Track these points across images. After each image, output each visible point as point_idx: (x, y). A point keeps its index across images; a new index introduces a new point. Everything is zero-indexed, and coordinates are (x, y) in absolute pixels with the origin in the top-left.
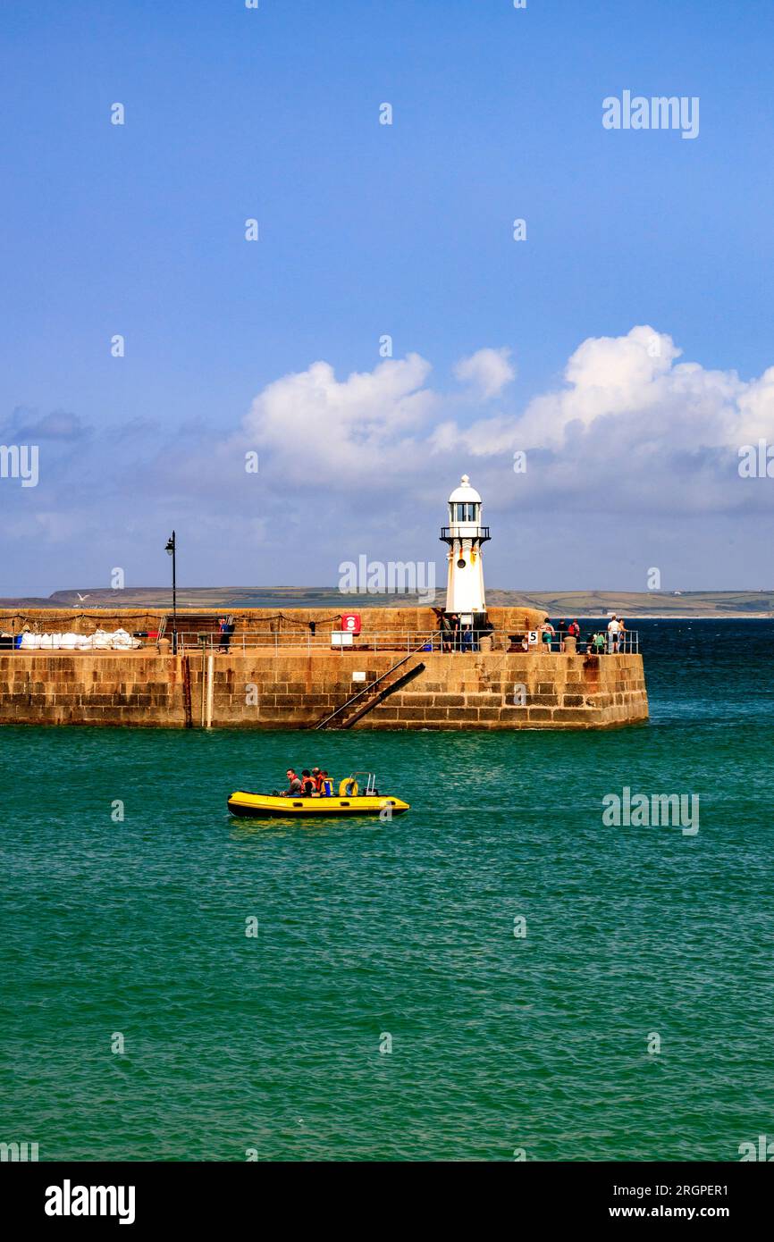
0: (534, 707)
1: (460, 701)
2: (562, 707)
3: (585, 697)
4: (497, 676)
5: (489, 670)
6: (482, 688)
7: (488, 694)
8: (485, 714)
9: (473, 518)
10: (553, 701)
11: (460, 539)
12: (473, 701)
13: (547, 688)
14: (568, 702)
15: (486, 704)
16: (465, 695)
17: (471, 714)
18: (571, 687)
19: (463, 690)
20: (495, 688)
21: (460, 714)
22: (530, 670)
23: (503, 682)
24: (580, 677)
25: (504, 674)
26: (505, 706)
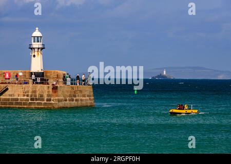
0: (38, 101)
1: (18, 99)
2: (46, 102)
3: (52, 99)
4: (28, 92)
5: (26, 90)
6: (24, 96)
7: (25, 97)
8: (24, 104)
9: (38, 41)
10: (43, 100)
11: (34, 48)
12: (21, 100)
13: (42, 96)
14: (47, 100)
15: (25, 100)
16: (19, 98)
17: (20, 104)
18: (48, 95)
19: (19, 96)
20: (28, 96)
21: (17, 104)
22: (37, 90)
23: (30, 94)
24: (51, 92)
25: (30, 91)
26: (30, 101)
